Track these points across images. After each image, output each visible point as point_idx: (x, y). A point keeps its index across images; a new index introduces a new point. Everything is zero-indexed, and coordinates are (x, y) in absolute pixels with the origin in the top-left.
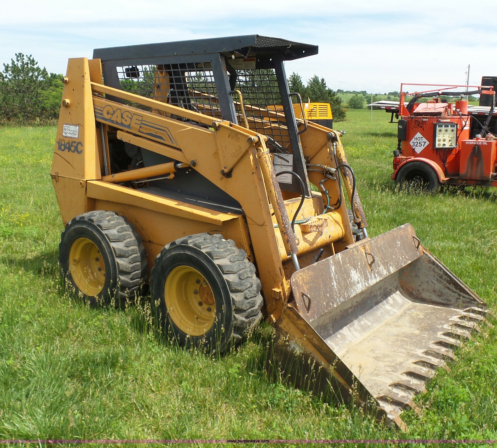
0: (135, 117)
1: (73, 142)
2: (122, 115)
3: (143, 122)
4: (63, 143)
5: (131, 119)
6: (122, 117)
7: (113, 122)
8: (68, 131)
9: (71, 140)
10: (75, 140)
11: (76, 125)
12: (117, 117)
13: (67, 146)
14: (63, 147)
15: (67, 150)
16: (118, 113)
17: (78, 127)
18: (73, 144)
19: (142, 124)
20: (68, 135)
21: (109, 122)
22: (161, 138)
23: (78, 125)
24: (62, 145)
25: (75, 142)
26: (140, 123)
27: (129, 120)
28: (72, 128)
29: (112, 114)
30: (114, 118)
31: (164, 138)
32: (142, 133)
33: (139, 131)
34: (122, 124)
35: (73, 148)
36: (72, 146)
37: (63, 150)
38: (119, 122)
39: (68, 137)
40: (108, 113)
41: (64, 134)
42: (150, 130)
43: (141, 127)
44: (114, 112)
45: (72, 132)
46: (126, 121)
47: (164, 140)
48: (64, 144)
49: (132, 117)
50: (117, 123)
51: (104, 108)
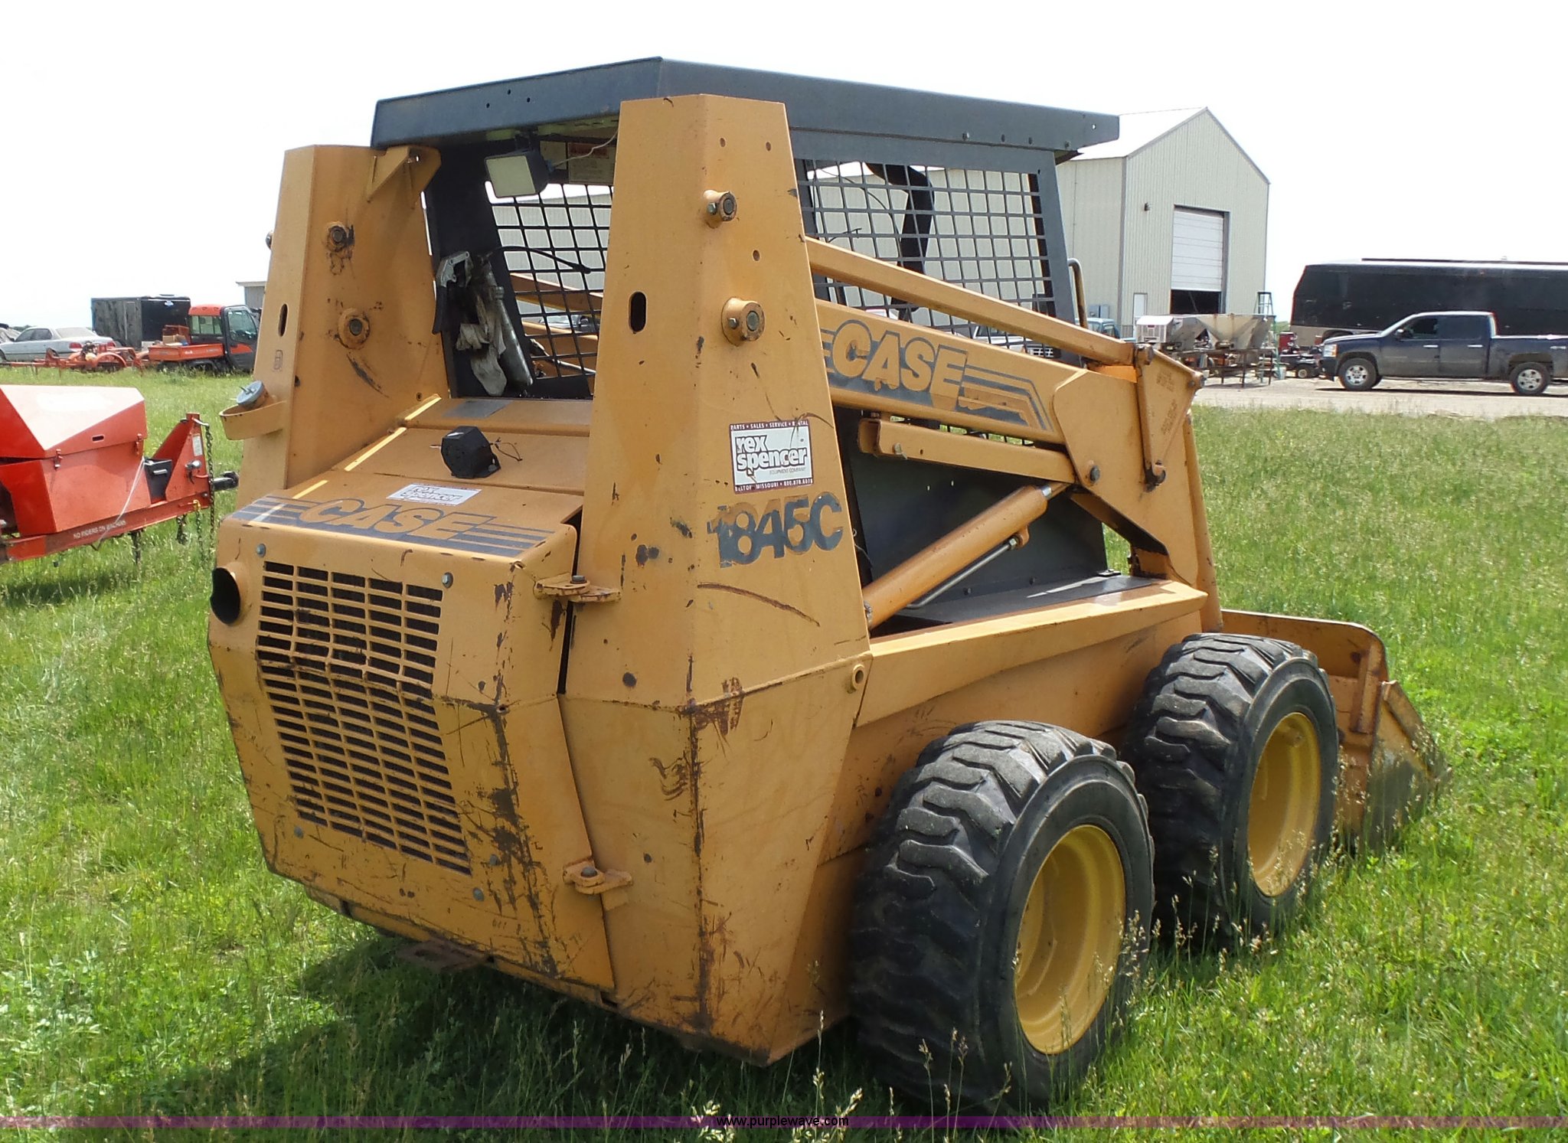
0: (945, 357)
1: (791, 506)
2: (902, 353)
3: (969, 372)
4: (743, 522)
5: (932, 366)
6: (903, 364)
7: (869, 386)
8: (759, 460)
9: (783, 496)
10: (799, 492)
11: (794, 422)
12: (885, 366)
13: (768, 529)
14: (744, 545)
15: (767, 551)
16: (889, 350)
17: (804, 431)
18: (796, 512)
19: (966, 378)
20: (762, 477)
21: (856, 388)
22: (1014, 417)
23: (806, 417)
24: (739, 532)
25: (801, 503)
26: (957, 375)
27: (924, 371)
28: (780, 438)
29: (868, 358)
30: (873, 374)
31: (1024, 416)
32: (966, 410)
33: (958, 408)
34: (903, 392)
35: (796, 534)
36: (790, 522)
37: (751, 557)
38: (893, 383)
39: (765, 488)
40: (851, 355)
41: (741, 479)
42: (989, 397)
43: (961, 392)
44: (875, 346)
45: (780, 459)
46: (916, 375)
47: (1023, 422)
48: (752, 523)
49: (936, 357)
50: (885, 389)
51: (835, 334)
